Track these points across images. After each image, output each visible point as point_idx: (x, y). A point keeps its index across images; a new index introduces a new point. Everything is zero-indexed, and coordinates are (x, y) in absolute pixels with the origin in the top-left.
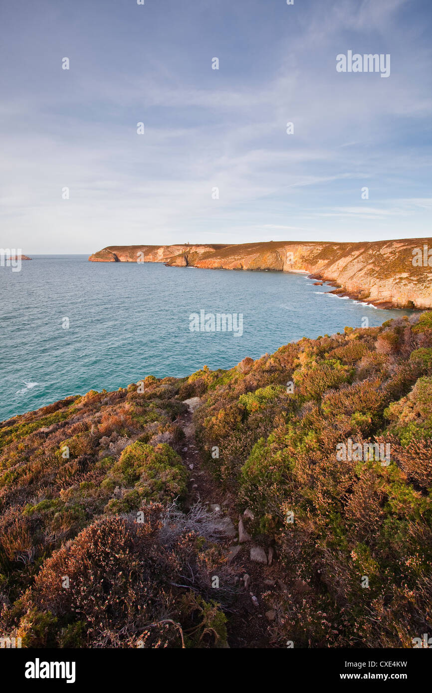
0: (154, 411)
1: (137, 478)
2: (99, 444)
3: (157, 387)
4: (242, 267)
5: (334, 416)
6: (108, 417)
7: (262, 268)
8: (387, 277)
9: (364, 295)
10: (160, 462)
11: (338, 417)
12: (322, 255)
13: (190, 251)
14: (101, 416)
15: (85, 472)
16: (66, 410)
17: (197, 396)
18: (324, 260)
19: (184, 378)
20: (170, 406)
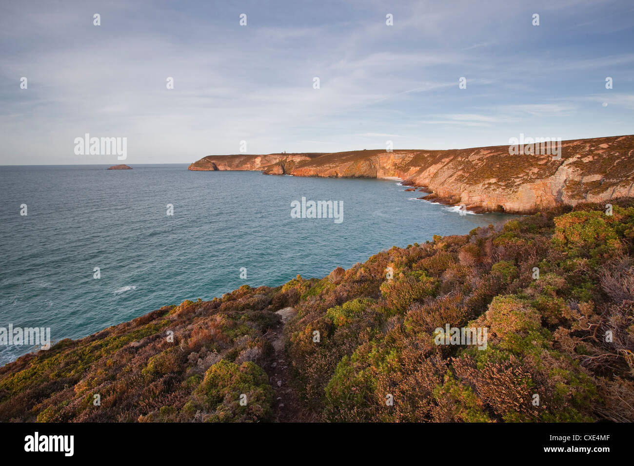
0: (245, 324)
1: (220, 400)
2: (187, 360)
3: (251, 297)
4: (337, 175)
5: (415, 333)
6: (199, 330)
7: (357, 175)
8: (476, 182)
9: (455, 200)
10: (245, 381)
11: (419, 335)
12: (414, 163)
13: (286, 160)
14: (192, 330)
15: (170, 392)
16: (159, 322)
17: (290, 307)
18: (415, 167)
19: (279, 287)
20: (262, 317)
